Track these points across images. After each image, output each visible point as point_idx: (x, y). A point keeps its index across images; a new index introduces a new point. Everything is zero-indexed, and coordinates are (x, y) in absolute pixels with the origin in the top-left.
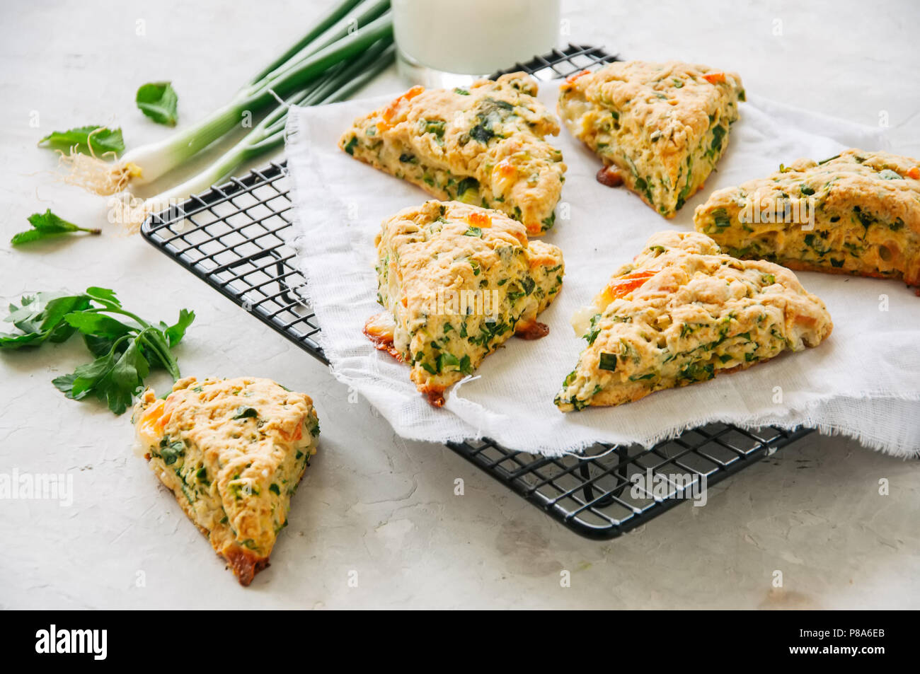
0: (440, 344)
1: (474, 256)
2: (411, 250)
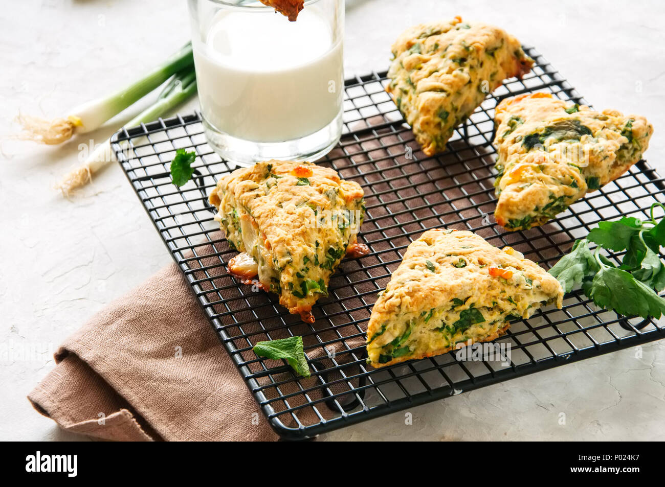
0: (303, 273)
1: (310, 201)
2: (259, 203)
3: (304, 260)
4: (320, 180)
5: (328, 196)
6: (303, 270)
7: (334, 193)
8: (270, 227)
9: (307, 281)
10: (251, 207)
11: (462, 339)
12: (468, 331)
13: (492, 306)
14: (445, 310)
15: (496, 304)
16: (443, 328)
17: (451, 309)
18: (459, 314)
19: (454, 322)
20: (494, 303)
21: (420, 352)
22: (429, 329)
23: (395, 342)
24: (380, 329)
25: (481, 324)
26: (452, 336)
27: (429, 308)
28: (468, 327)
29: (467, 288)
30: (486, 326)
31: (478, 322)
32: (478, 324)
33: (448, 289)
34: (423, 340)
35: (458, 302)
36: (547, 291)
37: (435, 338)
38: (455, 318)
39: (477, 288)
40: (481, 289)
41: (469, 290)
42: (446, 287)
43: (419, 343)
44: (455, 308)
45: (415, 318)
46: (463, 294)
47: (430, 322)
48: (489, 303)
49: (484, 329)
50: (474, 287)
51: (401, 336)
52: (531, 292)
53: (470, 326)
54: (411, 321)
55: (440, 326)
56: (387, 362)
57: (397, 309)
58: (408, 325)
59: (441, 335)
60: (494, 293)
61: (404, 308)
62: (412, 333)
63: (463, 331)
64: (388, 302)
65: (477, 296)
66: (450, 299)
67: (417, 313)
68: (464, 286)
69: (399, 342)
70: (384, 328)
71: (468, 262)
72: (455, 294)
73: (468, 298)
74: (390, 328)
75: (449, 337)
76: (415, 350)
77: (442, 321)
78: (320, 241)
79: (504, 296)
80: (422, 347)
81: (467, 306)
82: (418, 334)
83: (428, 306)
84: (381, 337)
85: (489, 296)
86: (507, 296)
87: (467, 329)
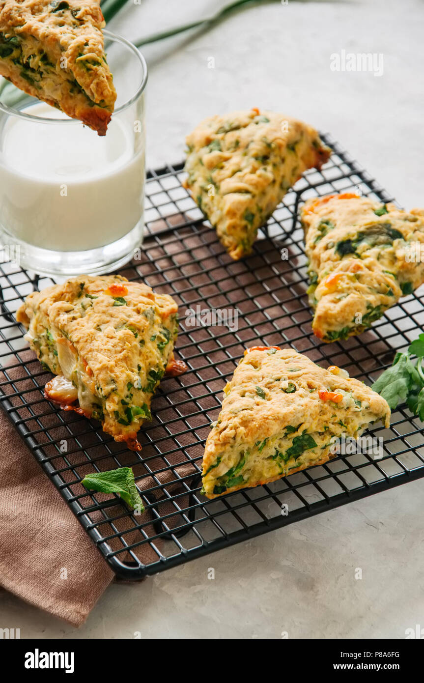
0: (127, 400)
1: (128, 323)
2: (77, 327)
3: (128, 387)
4: (137, 299)
5: (146, 316)
6: (127, 397)
7: (151, 312)
8: (90, 353)
9: (132, 407)
10: (68, 330)
11: (295, 465)
12: (301, 457)
13: (323, 430)
14: (278, 438)
15: (327, 429)
16: (276, 456)
17: (284, 437)
18: (291, 441)
19: (287, 449)
20: (325, 428)
21: (253, 480)
22: (262, 457)
23: (230, 472)
24: (215, 461)
25: (313, 449)
26: (285, 463)
27: (263, 438)
28: (300, 453)
29: (299, 415)
30: (318, 450)
31: (310, 448)
32: (310, 450)
33: (282, 418)
34: (257, 469)
35: (291, 429)
36: (375, 412)
37: (269, 466)
38: (288, 444)
39: (309, 414)
40: (313, 414)
41: (302, 417)
42: (280, 415)
43: (253, 472)
44: (288, 436)
45: (249, 448)
46: (296, 421)
47: (264, 451)
48: (320, 428)
49: (316, 454)
50: (306, 413)
51: (235, 466)
52: (361, 413)
53: (303, 452)
54: (245, 451)
55: (274, 454)
56: (222, 492)
57: (232, 441)
58: (242, 455)
59: (274, 462)
60: (325, 418)
61: (238, 439)
62: (246, 463)
63: (296, 458)
64: (223, 433)
65: (309, 422)
66: (283, 427)
67: (252, 443)
68: (296, 413)
69: (233, 472)
70: (219, 460)
71: (297, 387)
72: (288, 422)
73: (301, 425)
74: (225, 460)
75: (282, 464)
76: (248, 479)
77: (276, 449)
78: (142, 365)
79: (335, 420)
80: (255, 476)
81: (300, 433)
82: (252, 463)
83: (262, 436)
84: (216, 469)
85: (321, 421)
86: (337, 420)
87: (300, 455)
